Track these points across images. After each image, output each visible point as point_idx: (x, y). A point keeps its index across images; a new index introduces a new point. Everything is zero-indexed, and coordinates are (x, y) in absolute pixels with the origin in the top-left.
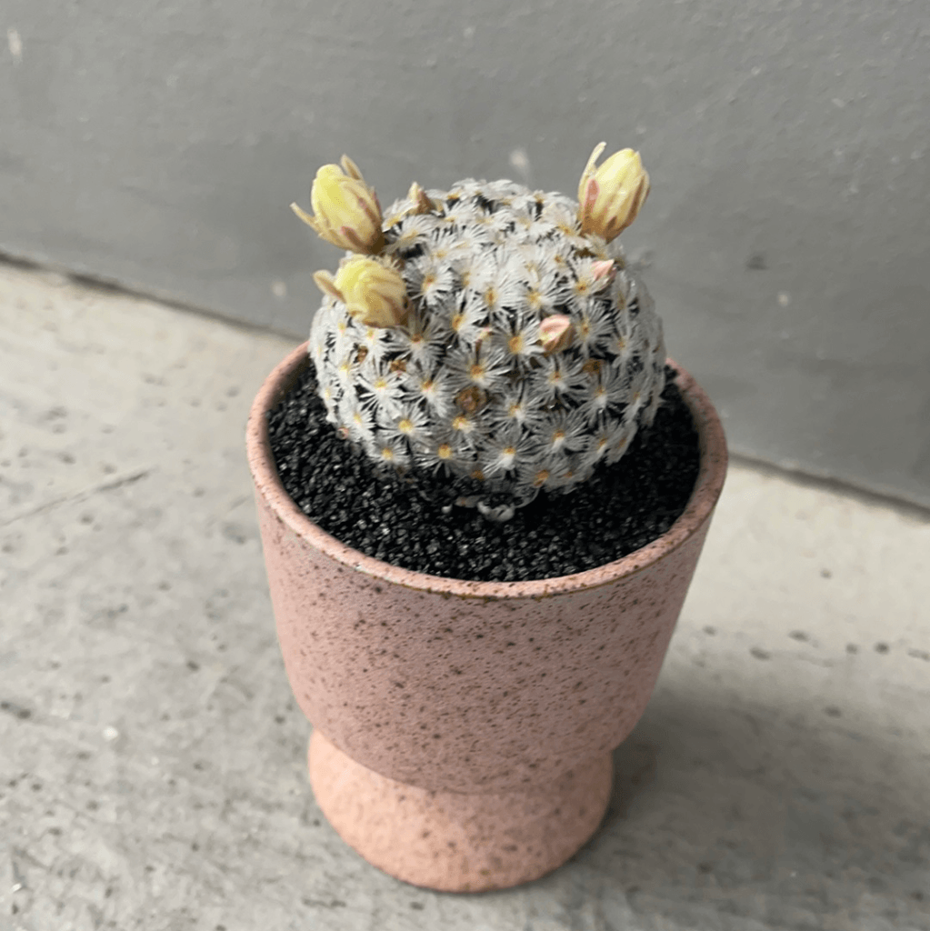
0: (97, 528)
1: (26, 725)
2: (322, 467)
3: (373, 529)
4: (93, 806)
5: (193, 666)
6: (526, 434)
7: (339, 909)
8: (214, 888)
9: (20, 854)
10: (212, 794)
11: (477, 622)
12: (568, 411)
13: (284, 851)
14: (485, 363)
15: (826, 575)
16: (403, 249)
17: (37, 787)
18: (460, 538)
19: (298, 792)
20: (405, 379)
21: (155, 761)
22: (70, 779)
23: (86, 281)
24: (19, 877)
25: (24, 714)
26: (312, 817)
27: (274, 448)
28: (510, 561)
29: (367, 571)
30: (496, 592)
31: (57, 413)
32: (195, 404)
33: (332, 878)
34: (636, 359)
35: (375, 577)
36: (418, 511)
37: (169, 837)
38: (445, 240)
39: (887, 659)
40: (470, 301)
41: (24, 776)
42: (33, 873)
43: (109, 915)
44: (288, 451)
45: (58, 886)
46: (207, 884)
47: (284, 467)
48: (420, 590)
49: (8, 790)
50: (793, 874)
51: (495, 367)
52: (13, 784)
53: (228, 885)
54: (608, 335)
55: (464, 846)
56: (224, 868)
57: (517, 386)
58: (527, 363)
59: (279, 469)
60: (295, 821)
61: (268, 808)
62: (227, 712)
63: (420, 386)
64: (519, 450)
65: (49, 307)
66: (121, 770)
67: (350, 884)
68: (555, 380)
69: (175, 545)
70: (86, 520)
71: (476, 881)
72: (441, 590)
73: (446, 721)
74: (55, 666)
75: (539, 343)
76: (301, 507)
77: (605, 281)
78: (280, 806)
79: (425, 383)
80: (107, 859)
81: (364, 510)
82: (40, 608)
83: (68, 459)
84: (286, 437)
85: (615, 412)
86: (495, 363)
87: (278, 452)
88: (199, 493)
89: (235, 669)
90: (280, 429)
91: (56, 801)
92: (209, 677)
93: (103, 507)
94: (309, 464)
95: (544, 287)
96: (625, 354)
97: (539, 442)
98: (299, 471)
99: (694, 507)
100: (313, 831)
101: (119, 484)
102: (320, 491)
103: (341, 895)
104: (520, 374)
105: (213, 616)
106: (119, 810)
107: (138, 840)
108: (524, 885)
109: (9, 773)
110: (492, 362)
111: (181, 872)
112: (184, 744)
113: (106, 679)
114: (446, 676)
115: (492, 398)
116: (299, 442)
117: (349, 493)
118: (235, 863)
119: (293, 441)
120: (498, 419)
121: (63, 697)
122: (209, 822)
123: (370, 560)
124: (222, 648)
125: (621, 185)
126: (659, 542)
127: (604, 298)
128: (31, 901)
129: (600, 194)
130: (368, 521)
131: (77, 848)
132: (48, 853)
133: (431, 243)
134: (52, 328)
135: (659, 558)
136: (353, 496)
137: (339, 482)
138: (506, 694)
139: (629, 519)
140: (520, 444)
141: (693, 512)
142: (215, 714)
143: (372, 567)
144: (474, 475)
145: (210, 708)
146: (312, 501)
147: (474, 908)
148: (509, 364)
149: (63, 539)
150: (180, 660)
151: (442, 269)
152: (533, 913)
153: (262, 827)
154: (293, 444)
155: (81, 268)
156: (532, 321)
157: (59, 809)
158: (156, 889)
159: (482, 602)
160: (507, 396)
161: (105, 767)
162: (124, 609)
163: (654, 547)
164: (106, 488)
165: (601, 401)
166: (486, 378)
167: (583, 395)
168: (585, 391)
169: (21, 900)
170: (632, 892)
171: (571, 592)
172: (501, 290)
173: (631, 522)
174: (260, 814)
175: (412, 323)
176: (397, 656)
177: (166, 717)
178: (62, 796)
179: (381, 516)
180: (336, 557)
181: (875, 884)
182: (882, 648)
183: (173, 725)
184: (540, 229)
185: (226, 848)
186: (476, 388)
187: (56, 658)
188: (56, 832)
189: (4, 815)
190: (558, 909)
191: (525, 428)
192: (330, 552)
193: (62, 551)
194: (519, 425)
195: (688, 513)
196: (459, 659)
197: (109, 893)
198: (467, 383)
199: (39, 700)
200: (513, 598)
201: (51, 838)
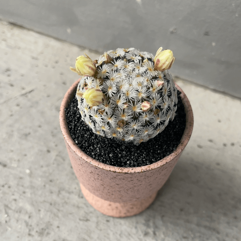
0: (21, 108)
1: (6, 169)
2: (81, 127)
3: (95, 149)
4: (24, 192)
5: (49, 151)
6: (137, 132)
7: (88, 222)
8: (56, 215)
9: (6, 206)
10: (55, 189)
11: (123, 177)
12: (149, 126)
13: (74, 205)
14: (126, 114)
15: (219, 121)
16: (102, 77)
17: (9, 187)
18: (119, 151)
19: (77, 189)
20: (103, 117)
21: (40, 179)
22: (18, 185)
23: (14, 24)
24: (6, 213)
25: (5, 166)
26: (81, 196)
27: (67, 121)
28: (132, 159)
29: (93, 164)
30: (128, 171)
31: (8, 70)
32: (46, 66)
33: (86, 213)
34: (169, 107)
35: (95, 166)
36: (107, 143)
37: (45, 201)
38: (115, 75)
39: (234, 148)
40: (122, 96)
41: (6, 184)
42: (10, 212)
43: (30, 223)
44: (71, 121)
45: (17, 215)
46: (55, 215)
47: (70, 127)
48: (107, 170)
49: (2, 188)
50: (204, 212)
51: (129, 116)
52: (3, 186)
53: (60, 215)
54: (161, 103)
55: (120, 208)
56: (59, 210)
57: (135, 121)
58: (138, 114)
59: (69, 127)
60: (76, 197)
61: (70, 193)
62: (58, 165)
63: (107, 119)
64: (135, 136)
65: (4, 33)
66: (31, 182)
67: (91, 215)
68: (145, 118)
69: (42, 113)
70: (18, 105)
71: (123, 215)
72: (113, 171)
73: (115, 192)
74: (12, 151)
75: (141, 109)
76: (75, 141)
77: (161, 87)
78: (73, 192)
79: (109, 118)
80: (28, 207)
81: (92, 143)
82: (7, 133)
83: (12, 85)
84: (70, 117)
85: (162, 123)
86: (129, 115)
87: (68, 122)
88: (48, 96)
89: (60, 152)
90: (69, 115)
91: (15, 191)
92: (53, 154)
93: (23, 101)
94: (77, 126)
95: (143, 91)
96: (166, 107)
97: (141, 134)
98: (74, 128)
99: (183, 142)
100: (81, 200)
101: (26, 94)
102: (80, 136)
103: (88, 217)
104: (136, 117)
105: (54, 136)
106: (31, 194)
107: (36, 202)
108: (135, 215)
109: (2, 183)
110: (128, 114)
111: (48, 211)
112: (47, 174)
113: (25, 155)
114: (115, 185)
115: (127, 124)
116: (74, 119)
117: (88, 137)
118: (61, 209)
119: (72, 119)
120: (129, 129)
121: (15, 161)
122: (54, 197)
123: (94, 161)
124: (56, 146)
125: (166, 61)
126: (173, 154)
127: (160, 92)
128: (10, 220)
129: (160, 62)
130: (93, 147)
131: (21, 204)
132: (13, 206)
133: (111, 75)
134: (5, 40)
135: (173, 159)
136: (89, 138)
137: (86, 133)
138: (130, 188)
139: (165, 146)
140: (135, 134)
141: (183, 143)
142: (55, 165)
143: (95, 163)
144: (122, 140)
145: (54, 164)
146: (78, 139)
147: (122, 221)
148: (132, 115)
149: (12, 111)
150: (45, 149)
151: (114, 85)
152: (137, 223)
153: (68, 198)
154: (72, 120)
155: (12, 20)
156: (139, 102)
157: (16, 194)
158: (42, 216)
159: (124, 174)
160: (132, 123)
161: (27, 181)
162: (29, 134)
163: (172, 156)
164: (23, 95)
165: (158, 121)
166: (126, 118)
167: (153, 121)
168: (154, 120)
169: (7, 219)
170: (163, 216)
171: (148, 171)
172: (131, 92)
173: (166, 147)
174: (67, 195)
175: (105, 102)
176: (102, 180)
177: (42, 167)
178: (16, 190)
179: (97, 146)
180: (85, 159)
181: (225, 214)
182: (233, 144)
183: (44, 169)
184: (142, 70)
185: (59, 205)
186: (123, 120)
187: (12, 149)
188: (15, 200)
189: (1, 195)
190: (143, 222)
191: (137, 130)
192: (83, 158)
193: (12, 115)
194: (135, 130)
195: (182, 144)
196: (118, 183)
197: (30, 217)
198: (120, 119)
199: (8, 162)
200: (133, 173)
201: (14, 202)
